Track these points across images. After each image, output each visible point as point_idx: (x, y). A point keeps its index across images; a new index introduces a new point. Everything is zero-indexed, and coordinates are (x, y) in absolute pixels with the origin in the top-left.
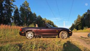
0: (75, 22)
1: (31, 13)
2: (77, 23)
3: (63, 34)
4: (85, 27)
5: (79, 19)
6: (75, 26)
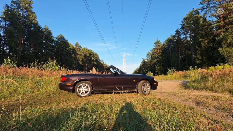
0: (148, 55)
1: (37, 27)
2: (153, 58)
3: (144, 86)
4: (171, 69)
5: (157, 49)
6: (149, 66)
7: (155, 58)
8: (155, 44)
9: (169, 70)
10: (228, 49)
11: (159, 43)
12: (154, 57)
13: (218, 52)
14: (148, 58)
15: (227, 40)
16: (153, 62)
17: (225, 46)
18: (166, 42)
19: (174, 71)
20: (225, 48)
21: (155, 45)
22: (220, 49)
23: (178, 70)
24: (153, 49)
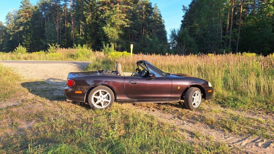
4: (53, 45)
5: (26, 12)
6: (12, 35)
7: (21, 24)
8: (21, 3)
9: (50, 45)
10: (111, 29)
11: (28, 4)
12: (20, 22)
13: (103, 31)
14: (9, 22)
15: (111, 19)
16: (19, 30)
17: (109, 25)
18: (39, 4)
19: (56, 47)
20: (109, 27)
21: (21, 5)
22: (104, 28)
23: (62, 47)
24: (18, 10)
